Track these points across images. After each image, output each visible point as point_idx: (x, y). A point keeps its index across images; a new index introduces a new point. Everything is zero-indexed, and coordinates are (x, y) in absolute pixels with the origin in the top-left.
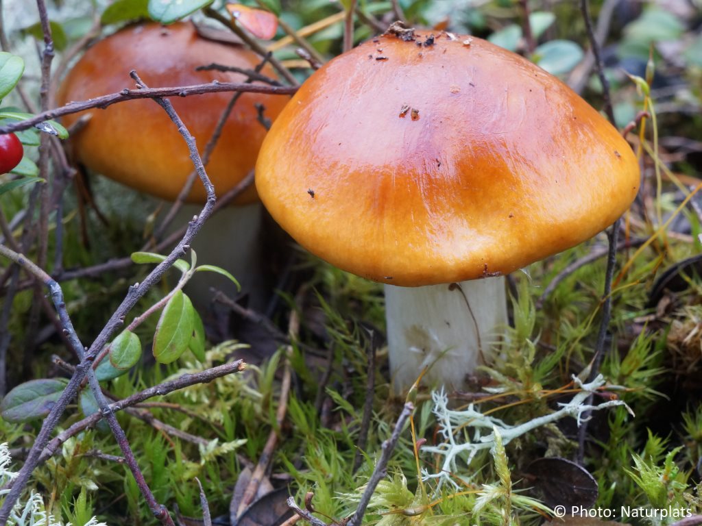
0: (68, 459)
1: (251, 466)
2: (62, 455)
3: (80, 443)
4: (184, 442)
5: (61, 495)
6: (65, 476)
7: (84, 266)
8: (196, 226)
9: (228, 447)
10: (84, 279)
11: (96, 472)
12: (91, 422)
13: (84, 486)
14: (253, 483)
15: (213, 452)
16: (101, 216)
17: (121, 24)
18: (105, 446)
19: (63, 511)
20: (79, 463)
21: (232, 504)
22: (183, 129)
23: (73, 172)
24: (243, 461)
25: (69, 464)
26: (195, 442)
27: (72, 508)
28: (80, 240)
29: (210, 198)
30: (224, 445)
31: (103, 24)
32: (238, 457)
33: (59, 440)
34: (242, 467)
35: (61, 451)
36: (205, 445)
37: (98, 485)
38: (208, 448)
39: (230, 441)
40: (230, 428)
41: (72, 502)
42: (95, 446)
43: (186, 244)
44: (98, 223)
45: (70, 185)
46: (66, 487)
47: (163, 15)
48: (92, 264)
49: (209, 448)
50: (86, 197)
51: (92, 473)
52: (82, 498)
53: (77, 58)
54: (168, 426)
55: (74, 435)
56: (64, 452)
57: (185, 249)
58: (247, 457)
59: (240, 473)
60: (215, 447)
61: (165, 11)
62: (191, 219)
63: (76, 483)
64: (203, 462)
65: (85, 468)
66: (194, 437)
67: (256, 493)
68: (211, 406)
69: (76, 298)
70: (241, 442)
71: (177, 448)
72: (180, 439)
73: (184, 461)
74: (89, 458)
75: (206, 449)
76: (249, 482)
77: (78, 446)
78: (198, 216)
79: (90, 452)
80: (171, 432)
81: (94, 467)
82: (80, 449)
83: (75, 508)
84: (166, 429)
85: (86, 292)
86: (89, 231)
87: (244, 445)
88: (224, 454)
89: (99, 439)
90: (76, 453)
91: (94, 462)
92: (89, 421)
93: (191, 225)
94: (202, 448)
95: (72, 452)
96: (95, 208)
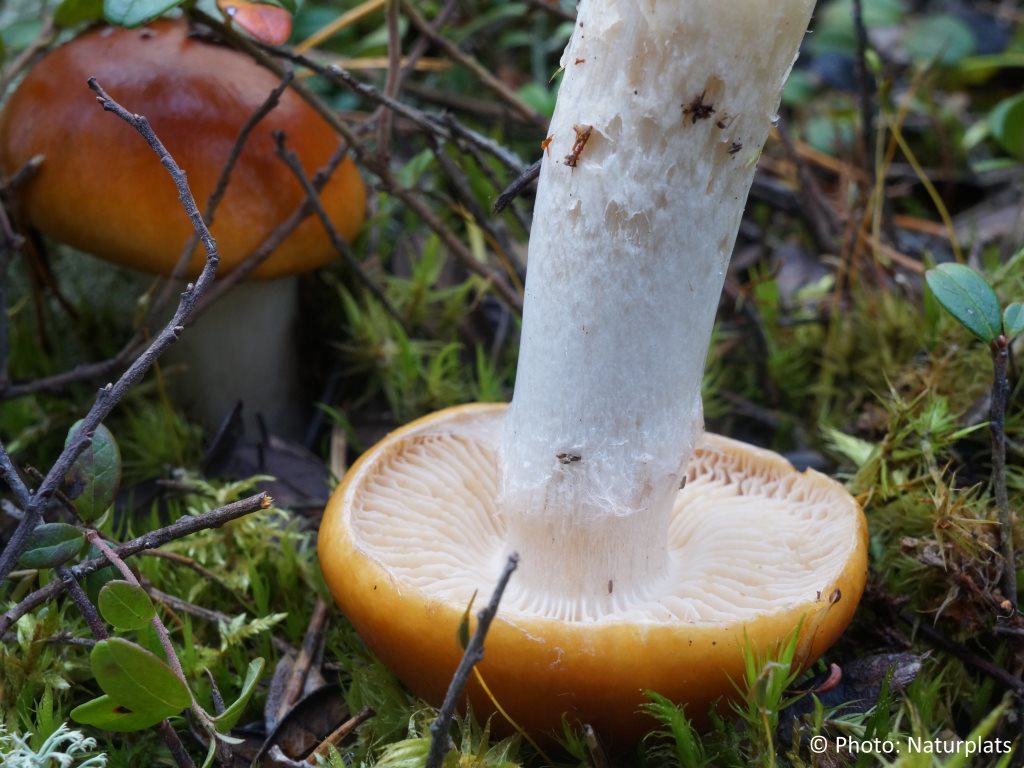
0: (26, 646)
1: (293, 651)
2: (17, 642)
3: (42, 622)
4: (195, 620)
5: (18, 698)
6: (22, 671)
7: (41, 375)
8: (191, 298)
9: (259, 625)
10: (44, 394)
11: (68, 666)
12: (53, 591)
13: (50, 684)
14: (297, 675)
15: (239, 632)
16: (66, 305)
17: (83, 26)
18: (79, 627)
19: (21, 721)
20: (42, 653)
21: (267, 706)
22: (168, 159)
23: (20, 240)
24: (282, 645)
25: (28, 653)
26: (212, 619)
27: (33, 717)
28: (37, 341)
29: (210, 258)
30: (255, 622)
31: (58, 27)
32: (275, 639)
33: (8, 618)
34: (281, 654)
35: (16, 636)
36: (228, 623)
37: (70, 684)
38: (231, 627)
39: (262, 616)
40: (261, 599)
41: (34, 708)
42: (66, 628)
43: (178, 325)
44: (62, 315)
45: (17, 258)
46: (24, 687)
47: (124, 16)
48: (55, 372)
49: (233, 627)
50: (43, 278)
51: (63, 666)
52: (47, 701)
53: (20, 78)
54: (172, 598)
55: (30, 609)
56: (20, 636)
57: (176, 331)
58: (288, 641)
59: (277, 662)
60: (241, 626)
61: (128, 11)
62: (185, 289)
63: (38, 681)
64: (224, 647)
65: (52, 659)
66: (210, 612)
67: (302, 691)
68: (229, 568)
69: (34, 423)
70: (278, 617)
71: (186, 627)
72: (190, 614)
73: (196, 647)
74: (57, 645)
75: (228, 629)
76: (291, 675)
77: (39, 627)
78: (194, 284)
79: (56, 635)
80: (176, 606)
81: (64, 659)
82: (42, 631)
83: (38, 716)
84: (169, 601)
85: (48, 413)
86: (49, 327)
87: (283, 622)
88: (254, 635)
89: (71, 618)
90: (36, 637)
91: (66, 650)
92: (50, 590)
93: (184, 298)
94: (222, 626)
95: (30, 637)
96: (57, 294)
